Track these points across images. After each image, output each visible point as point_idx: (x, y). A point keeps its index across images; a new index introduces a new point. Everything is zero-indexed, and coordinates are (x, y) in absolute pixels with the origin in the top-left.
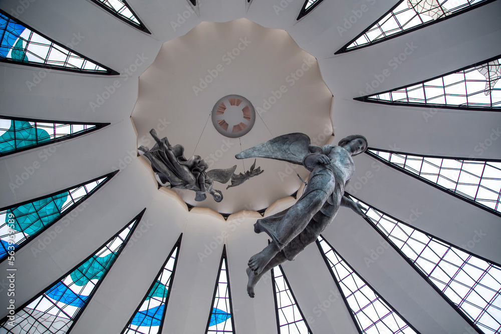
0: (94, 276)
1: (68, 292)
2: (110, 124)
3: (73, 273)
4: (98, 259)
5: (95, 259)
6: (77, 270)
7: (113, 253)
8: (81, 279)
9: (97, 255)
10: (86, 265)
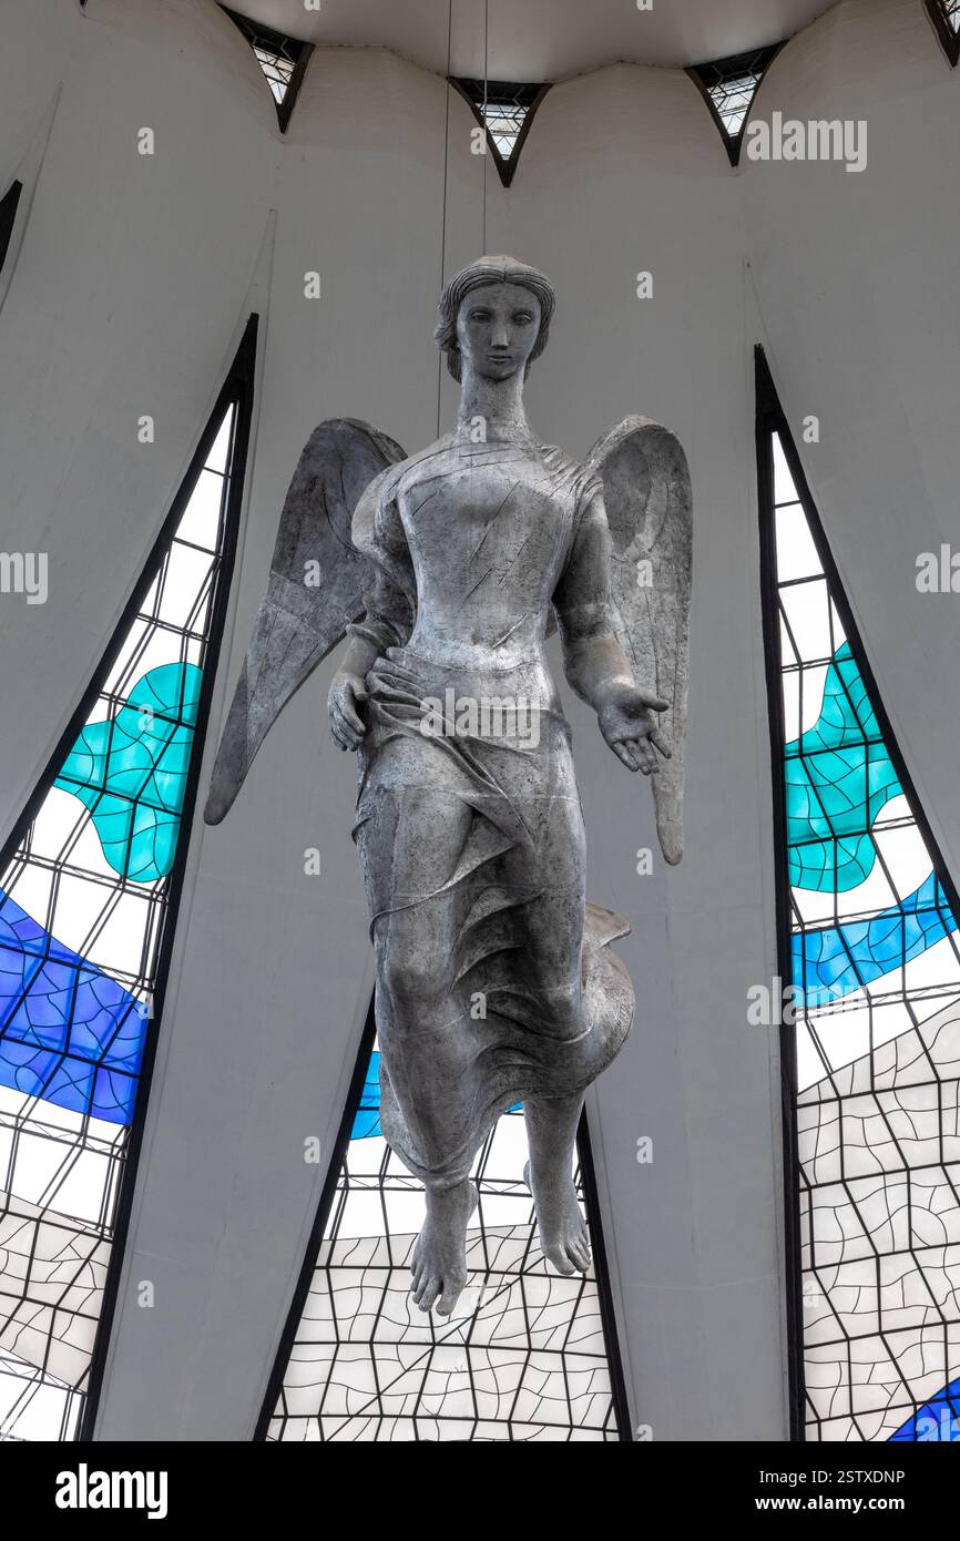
0: (869, 801)
1: (854, 935)
2: (254, 318)
3: (794, 872)
4: (811, 743)
5: (801, 755)
6: (793, 852)
7: (834, 662)
8: (843, 859)
9: (791, 734)
10: (801, 807)
